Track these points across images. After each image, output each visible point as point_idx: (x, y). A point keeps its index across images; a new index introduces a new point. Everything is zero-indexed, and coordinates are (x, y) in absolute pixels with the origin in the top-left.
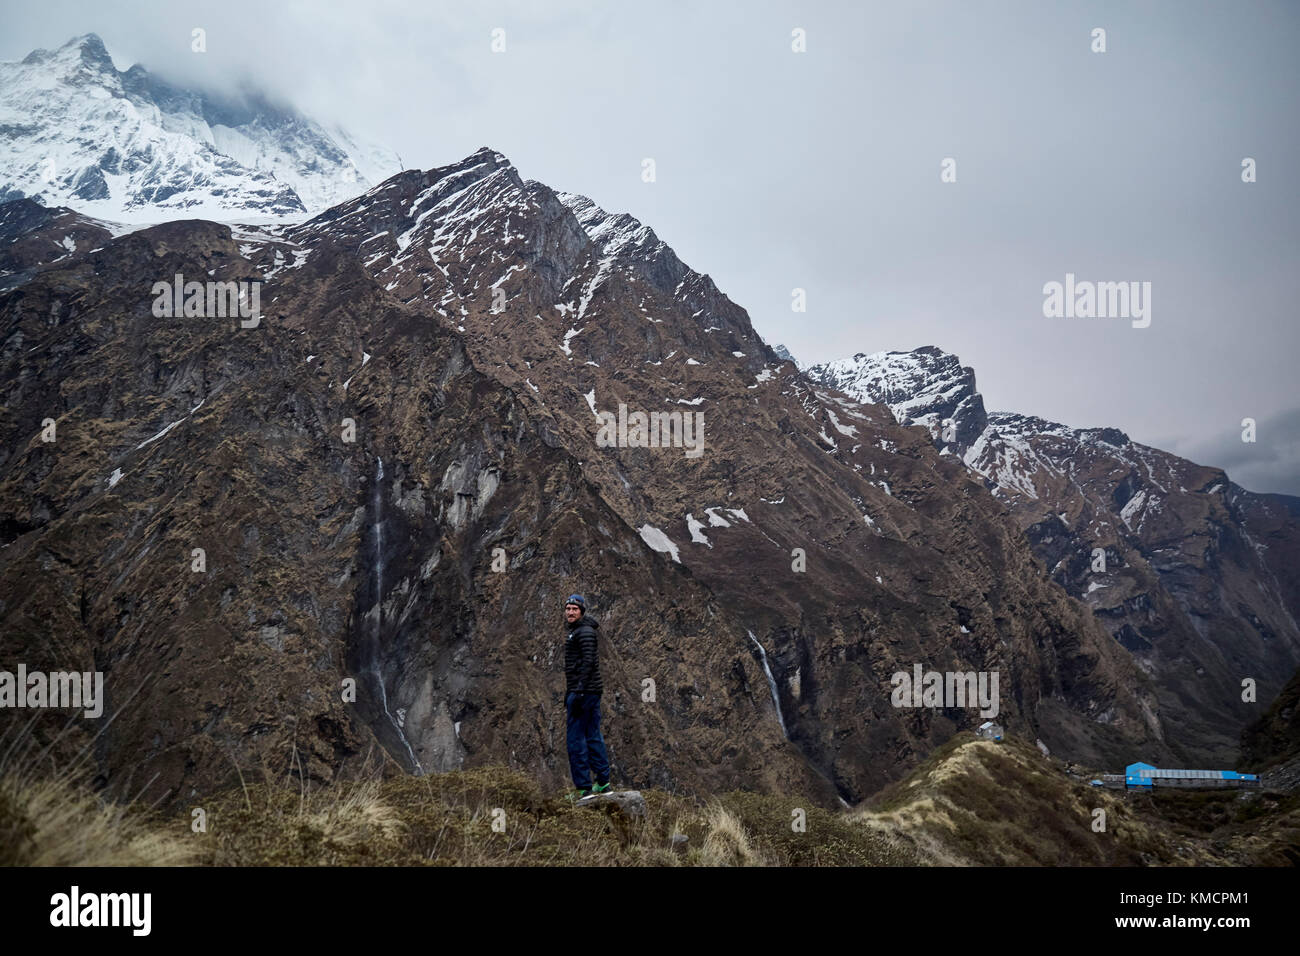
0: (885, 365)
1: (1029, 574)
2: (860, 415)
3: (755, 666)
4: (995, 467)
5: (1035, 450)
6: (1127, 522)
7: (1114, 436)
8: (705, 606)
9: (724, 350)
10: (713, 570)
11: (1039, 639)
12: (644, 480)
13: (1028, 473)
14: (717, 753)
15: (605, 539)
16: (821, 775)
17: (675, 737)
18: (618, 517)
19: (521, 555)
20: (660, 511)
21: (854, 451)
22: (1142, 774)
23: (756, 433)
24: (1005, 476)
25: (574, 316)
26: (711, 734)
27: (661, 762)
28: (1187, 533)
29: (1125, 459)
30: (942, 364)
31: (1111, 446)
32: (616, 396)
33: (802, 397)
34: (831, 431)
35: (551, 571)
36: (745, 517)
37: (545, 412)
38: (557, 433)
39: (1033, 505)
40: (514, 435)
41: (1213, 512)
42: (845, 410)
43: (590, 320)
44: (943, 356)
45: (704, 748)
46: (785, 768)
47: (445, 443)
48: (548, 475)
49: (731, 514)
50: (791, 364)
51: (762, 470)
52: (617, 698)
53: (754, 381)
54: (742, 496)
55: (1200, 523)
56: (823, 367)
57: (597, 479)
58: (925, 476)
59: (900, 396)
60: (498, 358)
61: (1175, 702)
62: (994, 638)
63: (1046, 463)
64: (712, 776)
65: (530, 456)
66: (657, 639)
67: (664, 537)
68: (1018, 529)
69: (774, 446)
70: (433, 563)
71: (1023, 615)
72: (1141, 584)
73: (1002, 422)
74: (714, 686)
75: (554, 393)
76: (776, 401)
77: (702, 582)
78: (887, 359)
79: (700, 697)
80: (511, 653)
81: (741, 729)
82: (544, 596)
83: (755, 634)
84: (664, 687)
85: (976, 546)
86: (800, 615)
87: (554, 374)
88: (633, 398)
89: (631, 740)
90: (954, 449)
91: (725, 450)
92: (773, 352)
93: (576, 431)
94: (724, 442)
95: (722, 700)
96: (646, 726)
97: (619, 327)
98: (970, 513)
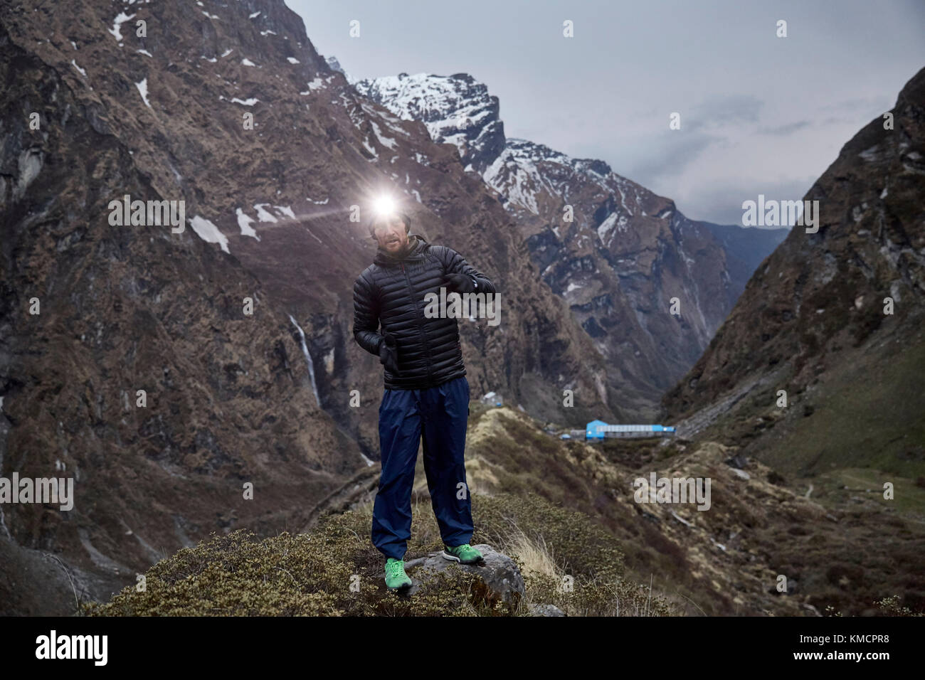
0: (425, 86)
1: (526, 276)
2: (399, 130)
3: (295, 347)
4: (508, 185)
5: (540, 173)
6: (602, 237)
7: (600, 167)
8: (251, 293)
9: (279, 54)
10: (259, 261)
11: (528, 326)
12: (196, 173)
13: (533, 192)
14: (257, 420)
15: (156, 227)
16: (346, 436)
17: (220, 407)
19: (68, 239)
20: (211, 204)
21: (393, 161)
22: (597, 429)
23: (306, 138)
24: (515, 193)
26: (253, 405)
27: (207, 429)
28: (644, 247)
29: (606, 187)
30: (473, 91)
31: (598, 175)
32: (169, 89)
33: (350, 108)
34: (374, 141)
36: (292, 215)
37: (93, 96)
38: (106, 119)
39: (534, 219)
40: (59, 117)
41: (662, 232)
42: (388, 124)
43: (143, 6)
44: (475, 83)
45: (245, 416)
46: (317, 430)
48: (96, 161)
49: (279, 211)
50: (342, 76)
51: (310, 172)
52: (166, 374)
53: (306, 88)
54: (290, 195)
56: (370, 82)
57: (148, 169)
58: (451, 188)
59: (436, 116)
61: (618, 376)
63: (548, 184)
64: (253, 440)
65: (76, 140)
66: (205, 321)
67: (214, 229)
68: (521, 238)
69: (322, 151)
71: (518, 308)
72: (605, 286)
73: (517, 147)
74: (257, 363)
75: (103, 78)
76: (326, 110)
77: (250, 273)
78: (427, 80)
79: (244, 372)
80: (58, 332)
81: (280, 400)
82: (93, 279)
83: (296, 318)
84: (211, 364)
85: (487, 250)
86: (336, 304)
87: (103, 59)
88: (187, 92)
89: (179, 411)
90: (476, 167)
91: (276, 151)
92: (325, 63)
93: (127, 120)
94: (276, 143)
95: (263, 375)
96: (193, 398)
97: (173, 18)
98: (485, 222)
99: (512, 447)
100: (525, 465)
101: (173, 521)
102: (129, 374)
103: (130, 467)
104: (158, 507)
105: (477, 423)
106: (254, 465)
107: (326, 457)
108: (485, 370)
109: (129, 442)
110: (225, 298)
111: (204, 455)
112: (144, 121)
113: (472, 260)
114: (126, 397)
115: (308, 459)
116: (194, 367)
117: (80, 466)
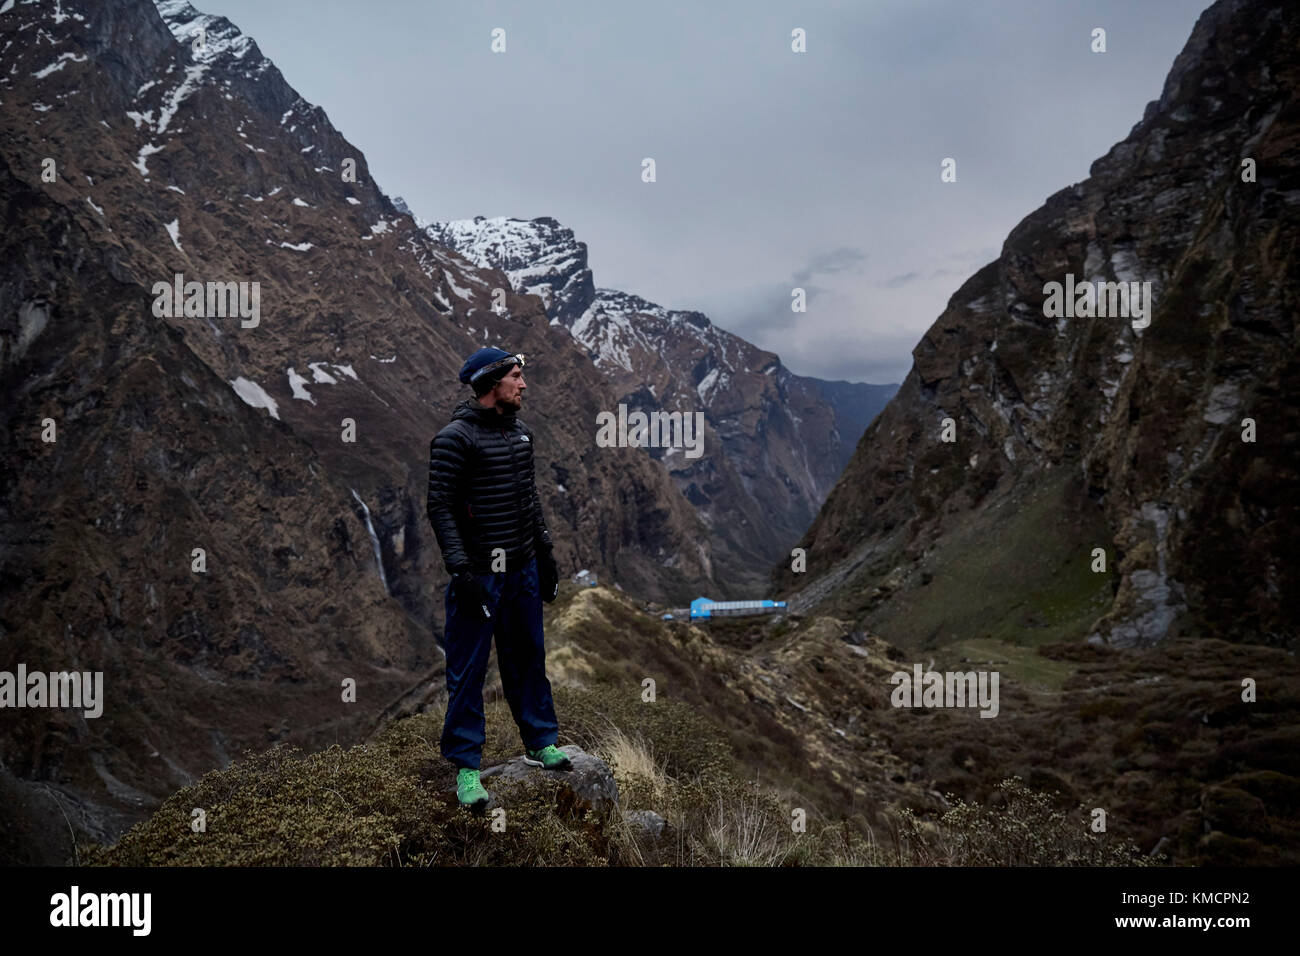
0: (504, 231)
2: (477, 279)
3: (359, 525)
4: (598, 340)
5: (633, 326)
6: (702, 395)
7: (699, 319)
8: (306, 465)
9: (338, 195)
10: (315, 428)
11: (623, 495)
13: (626, 347)
14: (314, 613)
15: (189, 390)
16: (419, 626)
17: (269, 599)
18: (206, 366)
19: (80, 405)
20: (257, 364)
21: (469, 314)
22: (703, 607)
23: (369, 287)
24: (607, 349)
25: (152, 129)
26: (309, 594)
27: (252, 625)
28: (748, 406)
29: (705, 341)
30: (559, 237)
31: (696, 328)
32: (206, 231)
33: (420, 254)
34: (447, 292)
36: (353, 375)
37: (112, 239)
38: (128, 265)
39: (628, 377)
40: (70, 263)
41: (767, 390)
42: (463, 272)
43: (173, 136)
44: (560, 228)
45: (300, 609)
46: (385, 621)
48: (116, 313)
49: (338, 370)
50: (410, 219)
51: (374, 327)
53: (369, 232)
54: (351, 352)
55: (755, 399)
56: (443, 226)
58: (535, 344)
59: (517, 264)
61: (723, 548)
62: (587, 495)
63: (642, 339)
64: (308, 636)
65: (91, 289)
67: (261, 392)
68: (614, 398)
69: (388, 302)
71: (613, 475)
73: (608, 298)
74: (313, 546)
76: (391, 256)
77: (304, 442)
78: (507, 225)
79: (298, 557)
80: (66, 516)
81: (341, 587)
82: (110, 452)
83: (359, 493)
84: (257, 549)
85: (577, 412)
86: (406, 476)
87: (125, 196)
88: (227, 235)
89: (218, 605)
90: (563, 320)
91: (335, 302)
92: (390, 205)
93: (155, 267)
94: (333, 294)
95: (321, 560)
96: (235, 590)
97: (211, 151)
98: (574, 381)
99: (609, 631)
100: (623, 651)
101: (210, 738)
102: (155, 564)
103: (157, 675)
104: (191, 720)
105: (569, 605)
106: (310, 665)
107: (396, 652)
108: (577, 545)
109: (155, 645)
110: (275, 473)
111: (249, 656)
114: (152, 591)
115: (375, 655)
116: (237, 552)
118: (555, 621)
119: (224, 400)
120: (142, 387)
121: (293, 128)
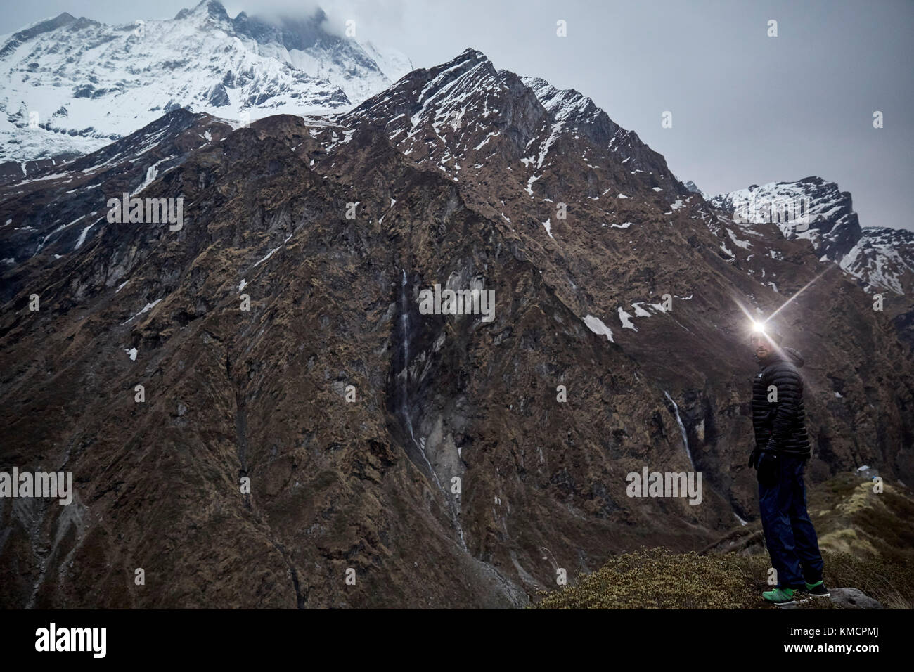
0: (774, 193)
1: (895, 354)
2: (754, 232)
3: (670, 417)
4: (867, 270)
5: (902, 256)
8: (632, 373)
9: (646, 187)
10: (637, 348)
11: (902, 402)
12: (587, 283)
13: (896, 275)
15: (559, 325)
16: (719, 496)
17: (611, 464)
18: (568, 309)
19: (500, 336)
20: (599, 306)
21: (748, 259)
23: (672, 248)
24: (876, 277)
25: (534, 167)
26: (637, 463)
27: (600, 481)
30: (823, 190)
32: (566, 223)
33: (707, 220)
34: (730, 244)
35: (521, 347)
36: (662, 310)
37: (515, 235)
38: (523, 250)
39: (899, 300)
40: (494, 253)
42: (742, 229)
43: (546, 169)
44: (825, 183)
47: (447, 259)
48: (518, 280)
49: (652, 307)
50: (699, 195)
51: (676, 275)
52: (569, 436)
53: (670, 209)
54: (660, 294)
56: (724, 197)
57: (553, 283)
60: (482, 199)
62: (864, 402)
65: (505, 267)
66: (597, 396)
67: (602, 324)
69: (685, 257)
70: (441, 341)
71: (889, 385)
73: (875, 234)
74: (639, 430)
75: (521, 222)
76: (686, 224)
77: (630, 356)
78: (776, 188)
79: (629, 437)
80: (495, 402)
81: (659, 461)
82: (517, 364)
83: (670, 394)
84: (602, 429)
85: (850, 331)
86: (704, 381)
87: (521, 209)
88: (578, 224)
89: (579, 465)
90: (831, 257)
91: (647, 261)
92: (684, 187)
93: (537, 249)
94: (647, 255)
95: (645, 440)
96: (589, 456)
97: (567, 173)
98: (845, 306)
101: (576, 554)
102: (543, 435)
103: (545, 507)
104: (567, 541)
105: (851, 494)
106: (640, 514)
107: (702, 513)
108: (856, 444)
109: (544, 487)
110: (612, 378)
111: (600, 502)
112: (549, 249)
113: (833, 341)
114: (541, 452)
115: (686, 514)
116: (590, 431)
117: (510, 503)
118: (838, 506)
119: (579, 330)
120: (532, 324)
121: (616, 148)
